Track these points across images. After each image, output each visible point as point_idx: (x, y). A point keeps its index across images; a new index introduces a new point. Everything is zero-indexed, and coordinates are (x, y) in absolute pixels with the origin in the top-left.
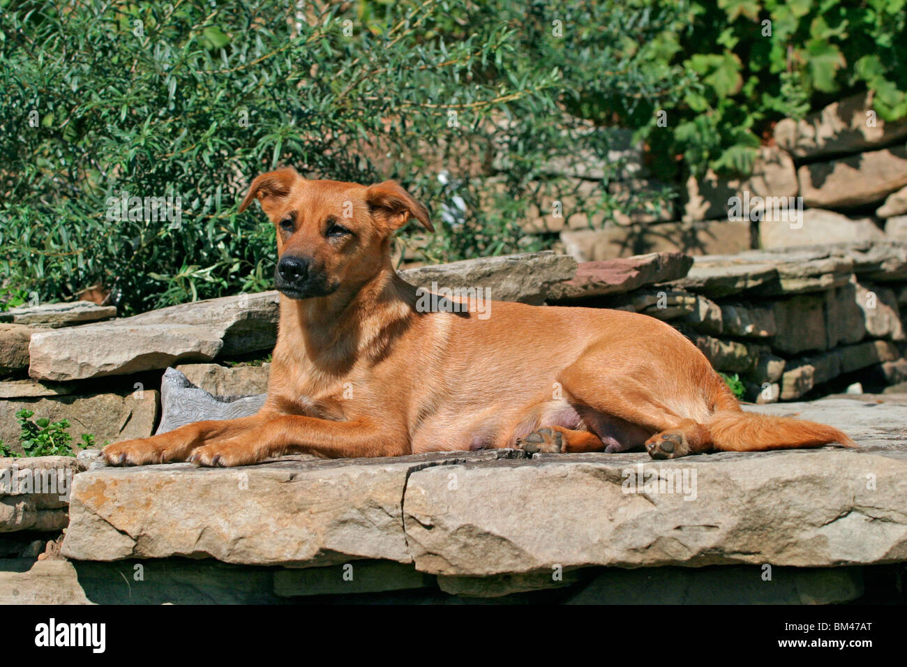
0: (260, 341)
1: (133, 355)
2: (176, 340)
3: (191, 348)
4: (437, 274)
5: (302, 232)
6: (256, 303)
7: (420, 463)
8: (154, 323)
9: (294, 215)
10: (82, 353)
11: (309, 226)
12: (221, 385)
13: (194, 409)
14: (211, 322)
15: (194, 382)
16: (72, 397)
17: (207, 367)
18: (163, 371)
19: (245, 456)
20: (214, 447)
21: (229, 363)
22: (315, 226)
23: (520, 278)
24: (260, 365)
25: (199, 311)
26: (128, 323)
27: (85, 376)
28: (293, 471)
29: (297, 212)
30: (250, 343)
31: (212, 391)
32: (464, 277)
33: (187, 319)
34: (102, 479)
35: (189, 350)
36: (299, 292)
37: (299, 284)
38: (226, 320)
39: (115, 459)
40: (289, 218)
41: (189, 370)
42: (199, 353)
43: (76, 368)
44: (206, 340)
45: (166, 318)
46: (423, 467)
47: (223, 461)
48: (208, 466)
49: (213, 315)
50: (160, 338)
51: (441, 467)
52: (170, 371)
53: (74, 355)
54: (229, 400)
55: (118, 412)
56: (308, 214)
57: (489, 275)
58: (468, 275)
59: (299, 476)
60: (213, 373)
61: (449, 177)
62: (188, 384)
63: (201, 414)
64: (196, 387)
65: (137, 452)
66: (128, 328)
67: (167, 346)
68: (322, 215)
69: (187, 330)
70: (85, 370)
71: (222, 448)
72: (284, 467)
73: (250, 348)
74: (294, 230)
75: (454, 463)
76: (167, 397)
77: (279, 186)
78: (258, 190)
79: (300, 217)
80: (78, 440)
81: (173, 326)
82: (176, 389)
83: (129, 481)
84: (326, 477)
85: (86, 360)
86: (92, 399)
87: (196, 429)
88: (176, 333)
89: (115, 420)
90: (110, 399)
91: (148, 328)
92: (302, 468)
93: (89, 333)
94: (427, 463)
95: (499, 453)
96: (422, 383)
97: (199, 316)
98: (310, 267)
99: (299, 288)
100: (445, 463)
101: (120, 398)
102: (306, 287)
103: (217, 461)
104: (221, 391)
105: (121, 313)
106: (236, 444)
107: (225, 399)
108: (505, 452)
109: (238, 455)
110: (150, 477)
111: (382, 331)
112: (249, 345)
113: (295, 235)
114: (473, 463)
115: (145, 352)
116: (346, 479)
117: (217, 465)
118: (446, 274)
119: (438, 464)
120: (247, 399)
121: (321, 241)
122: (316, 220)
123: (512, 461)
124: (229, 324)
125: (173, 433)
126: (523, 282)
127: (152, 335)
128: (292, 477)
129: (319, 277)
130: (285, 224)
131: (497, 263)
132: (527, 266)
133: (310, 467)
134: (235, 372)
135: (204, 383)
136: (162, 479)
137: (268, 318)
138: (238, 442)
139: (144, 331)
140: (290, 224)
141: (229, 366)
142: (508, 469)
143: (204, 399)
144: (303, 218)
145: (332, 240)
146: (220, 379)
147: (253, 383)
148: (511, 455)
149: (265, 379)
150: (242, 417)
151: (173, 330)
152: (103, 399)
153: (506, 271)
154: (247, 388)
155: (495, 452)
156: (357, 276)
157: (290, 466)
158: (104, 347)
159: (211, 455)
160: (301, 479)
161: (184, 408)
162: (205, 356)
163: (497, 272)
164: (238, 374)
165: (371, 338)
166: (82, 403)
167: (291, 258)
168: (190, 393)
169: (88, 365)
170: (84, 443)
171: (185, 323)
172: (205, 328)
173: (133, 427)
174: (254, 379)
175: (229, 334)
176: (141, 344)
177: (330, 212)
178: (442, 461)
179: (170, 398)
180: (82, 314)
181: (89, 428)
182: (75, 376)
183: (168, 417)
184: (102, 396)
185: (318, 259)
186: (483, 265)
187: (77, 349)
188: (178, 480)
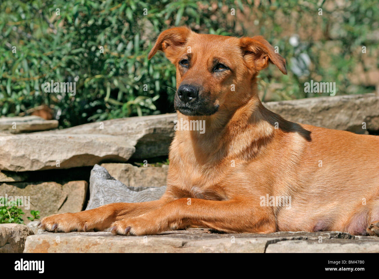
0: (162, 149)
1: (70, 155)
2: (102, 146)
3: (112, 152)
4: (290, 107)
5: (195, 68)
6: (160, 122)
7: (275, 238)
8: (85, 133)
9: (190, 56)
10: (34, 152)
11: (200, 65)
12: (133, 179)
13: (113, 195)
14: (127, 134)
15: (113, 176)
16: (24, 184)
17: (123, 166)
18: (92, 167)
19: (150, 227)
20: (126, 221)
21: (139, 164)
22: (204, 64)
23: (350, 112)
24: (161, 166)
25: (119, 126)
26: (67, 133)
27: (35, 168)
28: (185, 240)
29: (192, 54)
30: (155, 151)
31: (126, 183)
32: (310, 110)
33: (110, 131)
34: (47, 240)
35: (110, 153)
36: (192, 110)
37: (192, 104)
38: (138, 133)
39: (50, 227)
40: (186, 58)
41: (110, 167)
42: (117, 156)
43: (29, 163)
44: (123, 146)
45: (94, 130)
46: (277, 241)
47: (133, 231)
48: (122, 235)
49: (128, 129)
50: (90, 144)
51: (290, 241)
52: (97, 167)
53: (28, 153)
54: (138, 190)
55: (57, 196)
56: (199, 56)
57: (328, 109)
58: (312, 109)
59: (188, 244)
60: (127, 170)
61: (299, 40)
62: (109, 177)
63: (118, 199)
64: (115, 180)
65: (66, 223)
66: (68, 136)
67: (95, 150)
68: (209, 57)
69: (110, 139)
70: (35, 164)
71: (133, 222)
72: (178, 237)
73: (154, 154)
74: (189, 67)
75: (300, 239)
76: (94, 186)
77: (178, 38)
78: (162, 42)
79: (194, 58)
80: (28, 215)
81: (100, 136)
82: (101, 180)
83: (67, 243)
84: (208, 245)
85: (36, 157)
86: (39, 186)
87: (112, 208)
88: (101, 141)
89: (55, 201)
90: (53, 186)
91: (81, 136)
92: (190, 238)
93: (39, 138)
94: (280, 238)
95: (331, 234)
96: (281, 180)
97: (118, 130)
98: (200, 93)
99: (192, 107)
100: (293, 239)
101: (59, 185)
102: (197, 107)
103: (128, 231)
104: (132, 184)
105: (62, 125)
106: (143, 219)
107: (135, 189)
108: (336, 234)
109: (144, 227)
110: (82, 240)
111: (253, 143)
112: (153, 151)
113: (190, 71)
114: (313, 240)
115: (79, 153)
116: (222, 247)
117: (128, 233)
118: (296, 107)
119: (288, 240)
120: (152, 189)
121: (208, 75)
122: (205, 61)
123: (341, 240)
124: (140, 136)
125: (95, 210)
126: (351, 116)
127: (85, 141)
128: (183, 244)
129: (206, 100)
130: (183, 62)
131: (333, 101)
132: (355, 104)
133: (196, 238)
134: (142, 171)
135: (120, 178)
136: (90, 242)
137: (168, 133)
138: (145, 218)
139: (78, 138)
140: (187, 62)
141: (139, 166)
142: (338, 245)
143: (121, 188)
144: (196, 58)
145: (216, 74)
146: (132, 175)
147: (156, 179)
148: (340, 236)
149: (164, 177)
150: (148, 201)
151: (100, 138)
152: (47, 186)
153: (340, 106)
154: (151, 182)
155: (328, 234)
156: (232, 102)
157: (182, 237)
158: (50, 148)
159: (125, 227)
160: (190, 246)
161: (106, 194)
162: (122, 158)
163: (333, 108)
164: (145, 172)
165: (245, 147)
166: (31, 187)
167: (186, 86)
168: (110, 183)
169: (37, 161)
170: (32, 217)
171: (108, 134)
172: (122, 138)
173: (68, 207)
174: (156, 176)
175: (140, 143)
176: (76, 147)
177: (215, 55)
178: (291, 238)
179: (96, 186)
180: (33, 125)
181: (36, 206)
182: (27, 168)
183: (94, 200)
184: (46, 183)
185: (205, 88)
186: (323, 102)
187: (30, 149)
188: (102, 243)
